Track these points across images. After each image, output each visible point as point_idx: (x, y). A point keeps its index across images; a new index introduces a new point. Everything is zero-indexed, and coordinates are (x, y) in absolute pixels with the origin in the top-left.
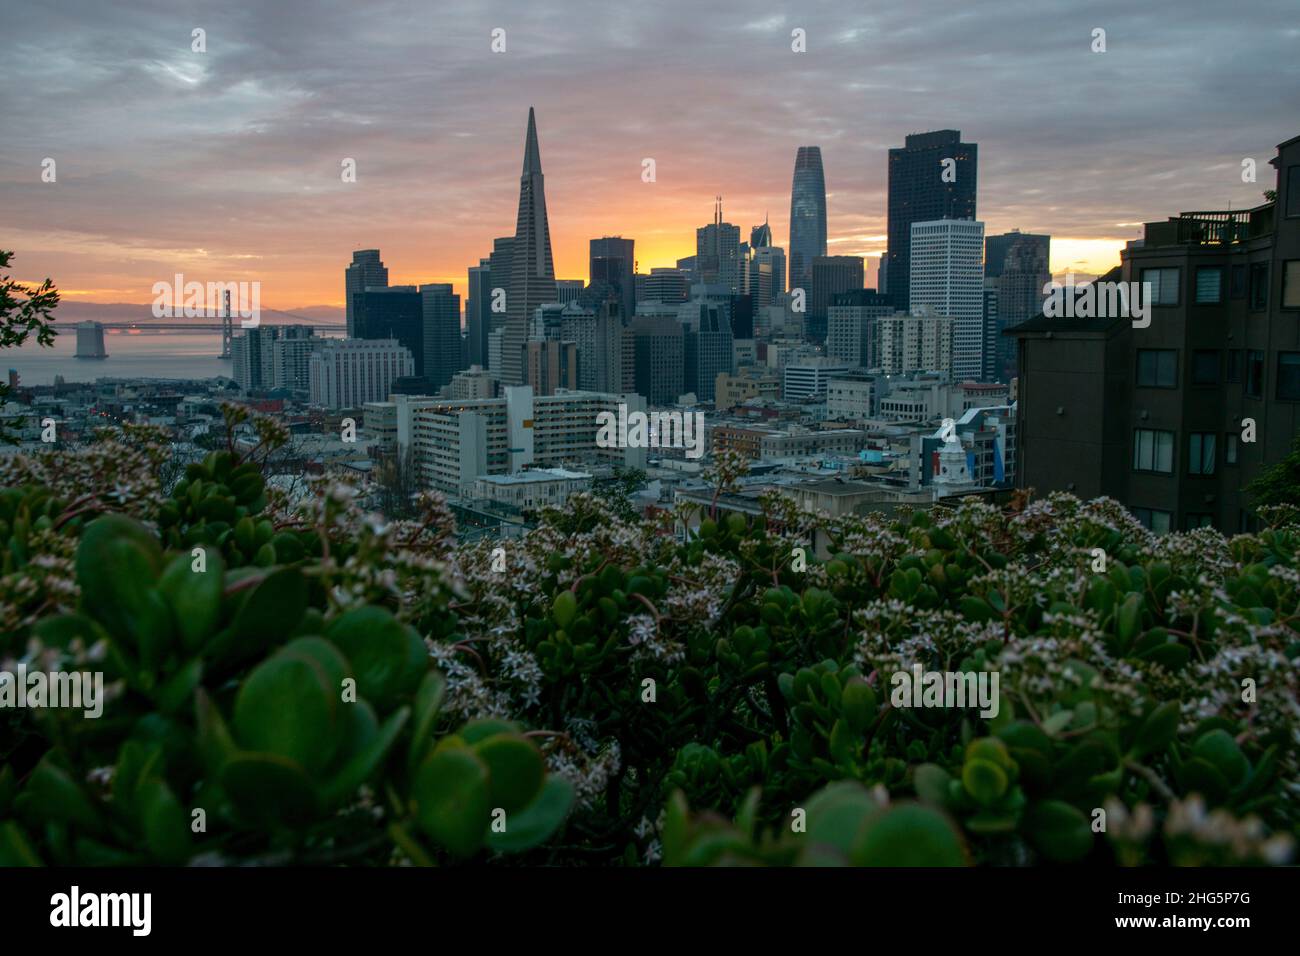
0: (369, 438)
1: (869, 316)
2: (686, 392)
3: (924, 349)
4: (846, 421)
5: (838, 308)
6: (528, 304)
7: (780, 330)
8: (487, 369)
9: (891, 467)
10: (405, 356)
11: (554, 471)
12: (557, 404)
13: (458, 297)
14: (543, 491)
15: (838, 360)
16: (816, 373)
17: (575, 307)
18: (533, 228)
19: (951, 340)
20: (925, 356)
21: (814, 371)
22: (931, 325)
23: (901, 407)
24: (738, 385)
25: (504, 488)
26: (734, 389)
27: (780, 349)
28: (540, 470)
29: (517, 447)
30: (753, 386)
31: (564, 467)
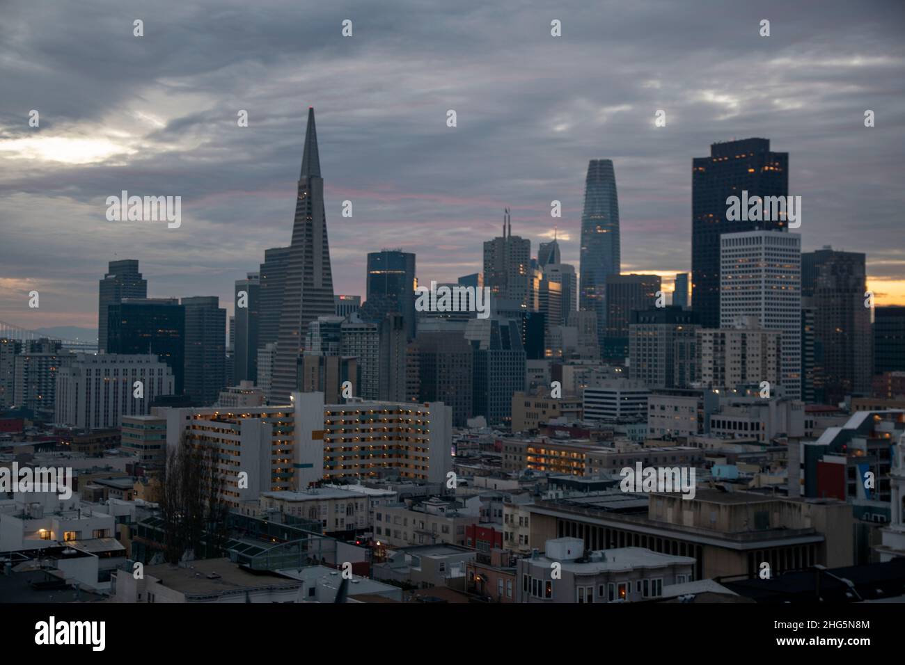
0: (127, 455)
1: (674, 334)
2: (475, 415)
3: (749, 365)
4: (674, 439)
5: (639, 325)
6: (303, 317)
7: (573, 351)
8: (255, 385)
9: (751, 484)
10: (164, 373)
11: (351, 487)
12: (351, 413)
13: (224, 311)
14: (339, 509)
15: (641, 382)
16: (618, 396)
17: (356, 321)
18: (310, 236)
19: (778, 356)
20: (749, 372)
21: (616, 393)
22: (755, 338)
23: (735, 425)
24: (537, 405)
25: (294, 505)
26: (533, 409)
27: (576, 370)
28: (335, 486)
29: (304, 463)
30: (554, 407)
31: (362, 484)
